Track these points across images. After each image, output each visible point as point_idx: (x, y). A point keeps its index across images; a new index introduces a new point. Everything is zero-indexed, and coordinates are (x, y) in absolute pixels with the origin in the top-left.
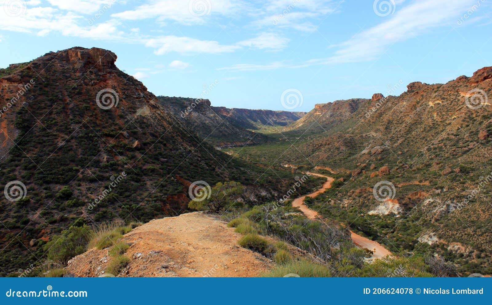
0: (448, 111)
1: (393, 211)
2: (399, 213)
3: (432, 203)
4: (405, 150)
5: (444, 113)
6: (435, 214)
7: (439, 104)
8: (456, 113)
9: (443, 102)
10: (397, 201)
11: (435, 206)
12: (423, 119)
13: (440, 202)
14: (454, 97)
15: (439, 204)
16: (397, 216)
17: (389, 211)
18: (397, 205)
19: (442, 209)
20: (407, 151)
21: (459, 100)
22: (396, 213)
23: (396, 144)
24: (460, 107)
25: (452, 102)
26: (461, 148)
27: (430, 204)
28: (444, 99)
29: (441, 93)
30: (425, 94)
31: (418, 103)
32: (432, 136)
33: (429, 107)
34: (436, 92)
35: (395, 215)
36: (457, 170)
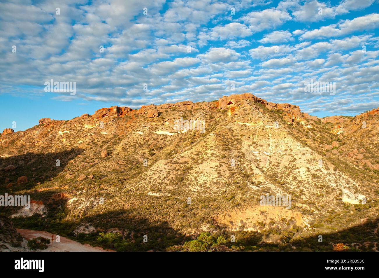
0: (75, 138)
1: (38, 212)
2: (44, 213)
3: (77, 201)
4: (39, 167)
5: (72, 139)
6: (81, 210)
7: (67, 133)
8: (83, 139)
9: (70, 132)
10: (42, 202)
11: (80, 203)
12: (53, 144)
13: (84, 199)
14: (80, 128)
15: (84, 201)
16: (43, 216)
17: (33, 212)
18: (42, 207)
19: (87, 205)
20: (41, 168)
21: (84, 130)
22: (42, 213)
23: (30, 163)
24: (85, 135)
25: (78, 131)
26: (89, 163)
27: (75, 202)
28: (71, 129)
29: (69, 125)
30: (55, 126)
31: (49, 132)
32: (63, 156)
33: (59, 135)
34: (64, 124)
35: (40, 215)
36: (91, 176)
